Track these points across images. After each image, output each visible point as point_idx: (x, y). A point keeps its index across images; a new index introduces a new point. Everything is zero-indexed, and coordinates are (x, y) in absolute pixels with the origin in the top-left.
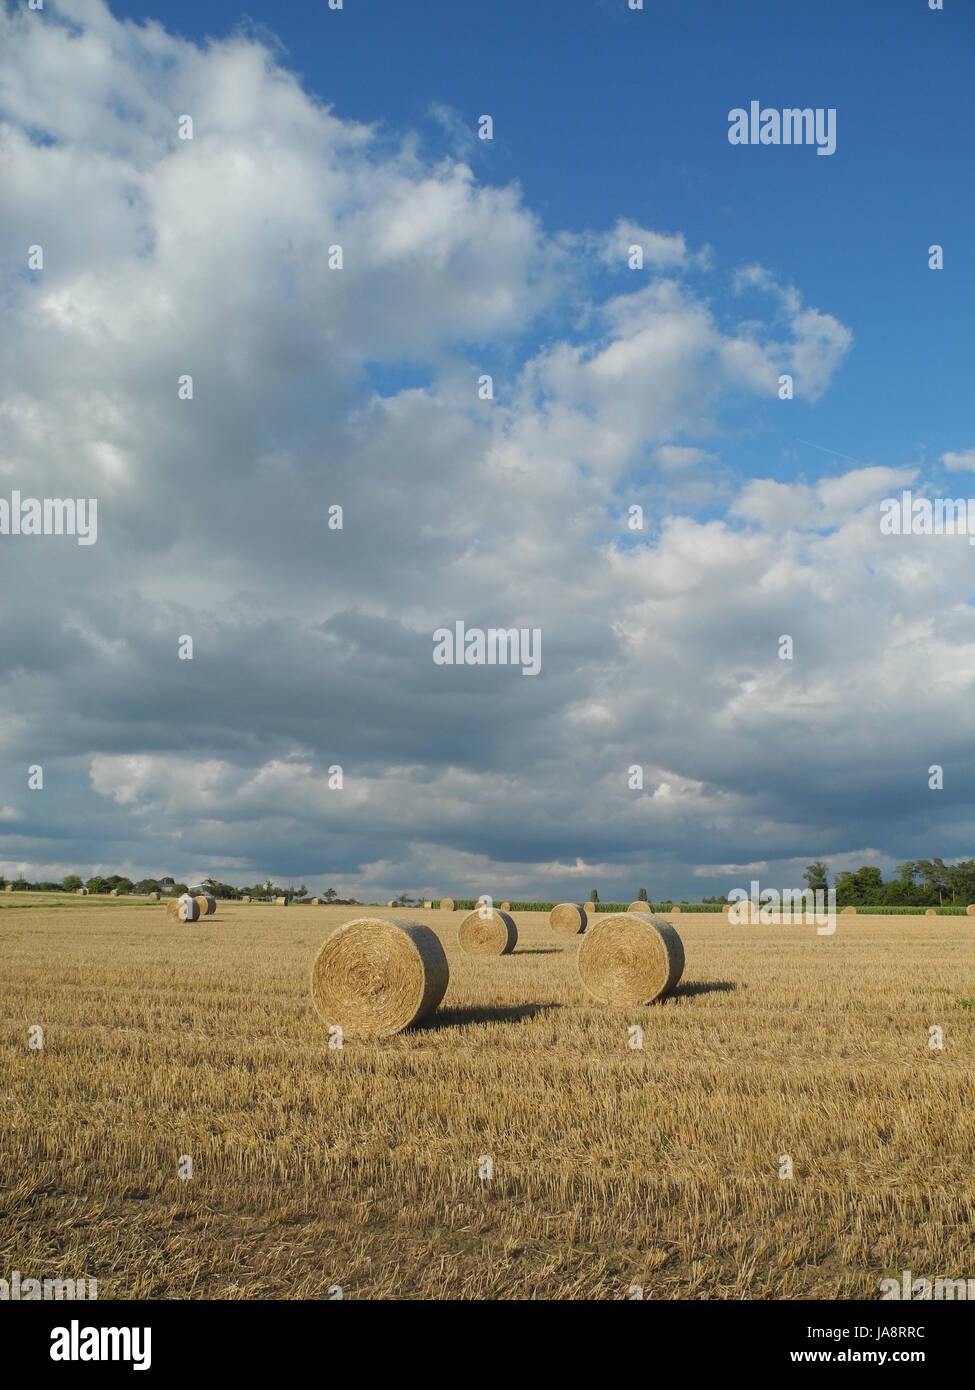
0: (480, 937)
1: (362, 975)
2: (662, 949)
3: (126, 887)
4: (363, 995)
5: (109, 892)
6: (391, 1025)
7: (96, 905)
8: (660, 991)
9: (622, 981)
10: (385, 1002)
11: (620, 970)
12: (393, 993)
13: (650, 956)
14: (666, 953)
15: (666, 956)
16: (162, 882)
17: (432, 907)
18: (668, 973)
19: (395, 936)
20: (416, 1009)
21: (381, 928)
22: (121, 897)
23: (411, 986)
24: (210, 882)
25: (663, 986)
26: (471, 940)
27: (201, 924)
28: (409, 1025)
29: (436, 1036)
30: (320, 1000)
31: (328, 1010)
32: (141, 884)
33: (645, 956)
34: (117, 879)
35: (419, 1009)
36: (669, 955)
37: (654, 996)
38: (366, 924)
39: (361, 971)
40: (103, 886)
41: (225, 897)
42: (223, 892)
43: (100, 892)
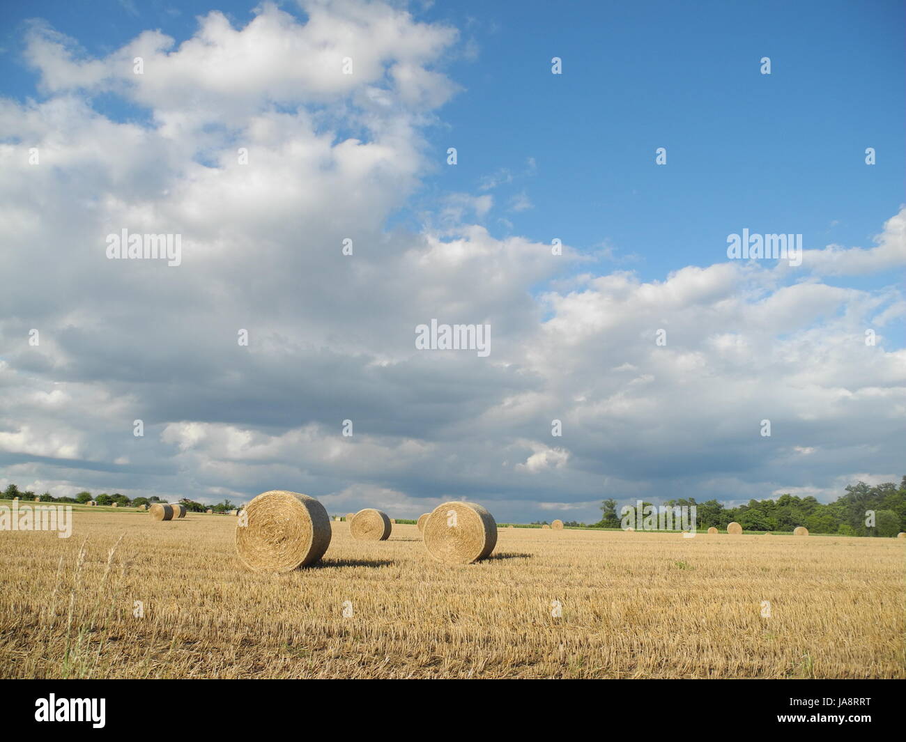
0: (366, 529)
1: (270, 530)
2: (481, 527)
3: (125, 502)
4: (270, 543)
5: (111, 504)
6: (288, 565)
7: (100, 511)
8: (478, 555)
9: (453, 548)
10: (285, 548)
11: (452, 540)
12: (291, 542)
13: (473, 531)
14: (484, 529)
15: (484, 531)
16: (151, 499)
17: (341, 520)
18: (484, 543)
19: (294, 504)
20: (306, 554)
21: (284, 498)
22: (119, 508)
23: (303, 538)
24: (185, 500)
25: (481, 551)
26: (359, 530)
27: (174, 522)
28: (301, 564)
29: (318, 572)
30: (241, 547)
31: (246, 553)
32: (135, 501)
33: (470, 531)
34: (118, 496)
35: (308, 554)
36: (485, 531)
37: (474, 558)
38: (274, 496)
39: (269, 527)
40: (106, 501)
41: (195, 511)
42: (194, 507)
43: (105, 504)
